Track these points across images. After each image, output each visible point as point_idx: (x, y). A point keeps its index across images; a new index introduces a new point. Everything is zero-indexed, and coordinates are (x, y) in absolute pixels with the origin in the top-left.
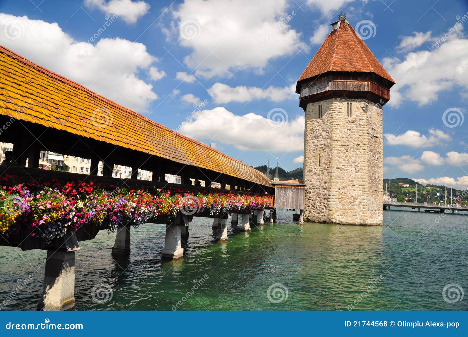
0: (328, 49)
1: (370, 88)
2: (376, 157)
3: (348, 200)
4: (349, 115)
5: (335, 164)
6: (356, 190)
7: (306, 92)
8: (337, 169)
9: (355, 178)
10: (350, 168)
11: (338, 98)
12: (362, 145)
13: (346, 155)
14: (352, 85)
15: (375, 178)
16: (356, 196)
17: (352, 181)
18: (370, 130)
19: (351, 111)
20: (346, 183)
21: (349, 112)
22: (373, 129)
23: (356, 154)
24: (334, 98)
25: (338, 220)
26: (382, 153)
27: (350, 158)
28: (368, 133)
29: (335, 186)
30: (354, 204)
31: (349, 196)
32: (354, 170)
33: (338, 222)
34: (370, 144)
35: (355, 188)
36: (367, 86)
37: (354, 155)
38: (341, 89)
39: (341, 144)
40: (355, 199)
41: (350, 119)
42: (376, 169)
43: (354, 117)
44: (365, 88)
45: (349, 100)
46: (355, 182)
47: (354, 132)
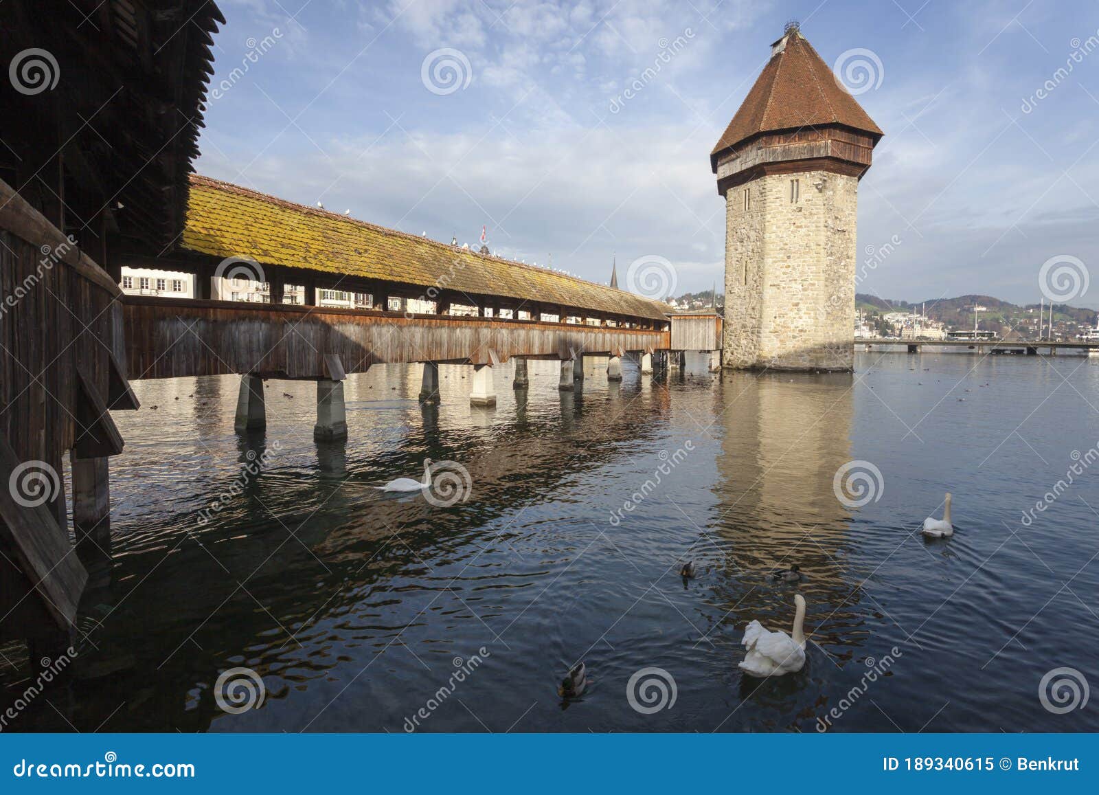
0: (762, 92)
1: (829, 151)
2: (842, 264)
3: (790, 334)
4: (794, 200)
5: (769, 279)
6: (804, 317)
7: (726, 170)
8: (772, 287)
9: (801, 299)
10: (793, 284)
12: (813, 247)
13: (786, 264)
14: (798, 148)
17: (797, 305)
18: (830, 221)
19: (797, 191)
20: (787, 308)
21: (794, 195)
22: (836, 218)
23: (804, 261)
26: (854, 257)
27: (794, 269)
28: (826, 227)
29: (769, 312)
31: (792, 327)
32: (800, 286)
34: (830, 244)
35: (802, 314)
36: (826, 145)
37: (801, 264)
38: (780, 159)
39: (778, 248)
40: (801, 331)
41: (794, 206)
42: (841, 282)
43: (802, 201)
44: (822, 152)
45: (794, 176)
46: (801, 306)
47: (801, 227)
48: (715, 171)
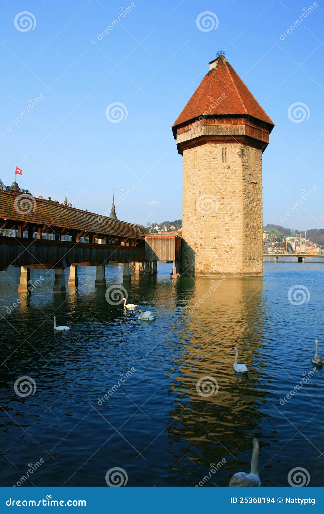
0: (203, 91)
1: (244, 132)
2: (255, 204)
3: (225, 250)
4: (224, 161)
6: (233, 239)
7: (182, 138)
8: (212, 218)
9: (231, 227)
10: (226, 217)
11: (213, 143)
13: (221, 202)
14: (226, 128)
15: (254, 226)
16: (233, 245)
17: (228, 230)
18: (246, 176)
19: (226, 156)
20: (222, 232)
21: (224, 157)
22: (250, 174)
23: (232, 201)
24: (209, 143)
25: (215, 270)
26: (261, 200)
27: (226, 206)
28: (244, 180)
30: (230, 252)
31: (226, 244)
32: (230, 218)
33: (214, 272)
34: (247, 191)
35: (231, 236)
36: (241, 128)
37: (230, 203)
38: (215, 134)
39: (216, 192)
40: (231, 248)
41: (225, 165)
42: (255, 216)
43: (229, 163)
44: (240, 132)
45: (224, 145)
46: (230, 231)
47: (229, 178)
48: (175, 138)
